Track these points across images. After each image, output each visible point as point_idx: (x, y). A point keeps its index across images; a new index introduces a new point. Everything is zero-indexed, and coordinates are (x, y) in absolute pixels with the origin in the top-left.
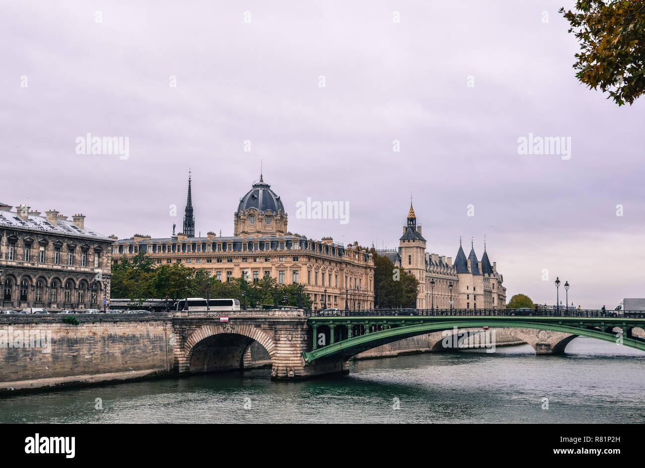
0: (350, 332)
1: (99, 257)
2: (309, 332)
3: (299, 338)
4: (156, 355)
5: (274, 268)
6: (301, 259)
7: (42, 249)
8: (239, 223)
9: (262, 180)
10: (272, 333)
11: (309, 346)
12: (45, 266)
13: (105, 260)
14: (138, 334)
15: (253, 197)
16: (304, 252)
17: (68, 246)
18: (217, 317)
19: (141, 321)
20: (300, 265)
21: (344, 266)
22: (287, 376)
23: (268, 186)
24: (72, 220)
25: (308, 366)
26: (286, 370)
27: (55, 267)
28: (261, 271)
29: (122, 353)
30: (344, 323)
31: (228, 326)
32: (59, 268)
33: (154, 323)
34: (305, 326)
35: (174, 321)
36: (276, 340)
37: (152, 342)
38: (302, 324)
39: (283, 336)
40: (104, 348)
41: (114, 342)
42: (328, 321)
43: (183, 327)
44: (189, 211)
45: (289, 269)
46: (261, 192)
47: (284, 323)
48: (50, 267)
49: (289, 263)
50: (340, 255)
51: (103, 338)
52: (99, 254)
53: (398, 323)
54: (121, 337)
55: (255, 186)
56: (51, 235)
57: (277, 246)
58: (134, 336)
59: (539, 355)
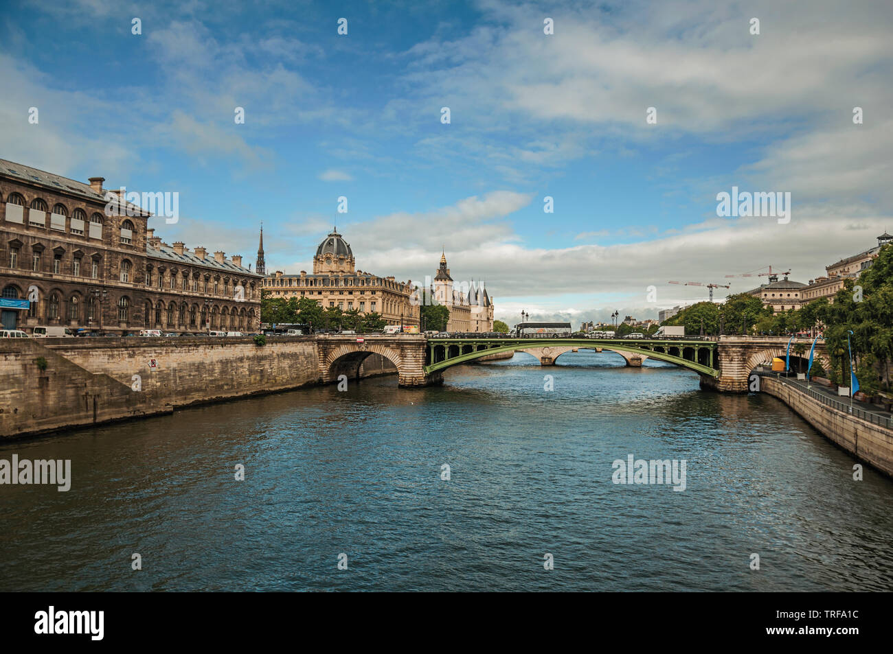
0: (461, 351)
1: (253, 290)
2: (428, 351)
3: (421, 354)
4: (308, 368)
5: (356, 299)
6: (378, 293)
7: (216, 283)
8: (317, 264)
9: (335, 231)
10: (398, 351)
11: (427, 362)
12: (218, 297)
13: (257, 293)
14: (297, 351)
15: (330, 243)
16: (380, 287)
17: (233, 280)
18: (354, 338)
19: (300, 342)
20: (377, 298)
21: (403, 299)
22: (412, 385)
23: (340, 236)
24: (232, 260)
25: (427, 377)
26: (412, 380)
27: (225, 298)
28: (346, 301)
29: (289, 367)
30: (456, 344)
31: (363, 346)
32: (228, 298)
33: (307, 343)
34: (425, 346)
35: (319, 342)
36: (403, 356)
37: (306, 358)
38: (423, 344)
39: (409, 353)
40: (278, 364)
41: (284, 358)
42: (444, 342)
43: (325, 346)
44: (261, 253)
45: (368, 301)
46: (335, 240)
47: (410, 344)
48: (222, 298)
49: (368, 296)
50: (401, 290)
51: (278, 355)
52: (253, 287)
53: (499, 344)
54: (288, 354)
55: (330, 235)
56: (223, 272)
57: (359, 283)
58: (296, 353)
59: (543, 366)
